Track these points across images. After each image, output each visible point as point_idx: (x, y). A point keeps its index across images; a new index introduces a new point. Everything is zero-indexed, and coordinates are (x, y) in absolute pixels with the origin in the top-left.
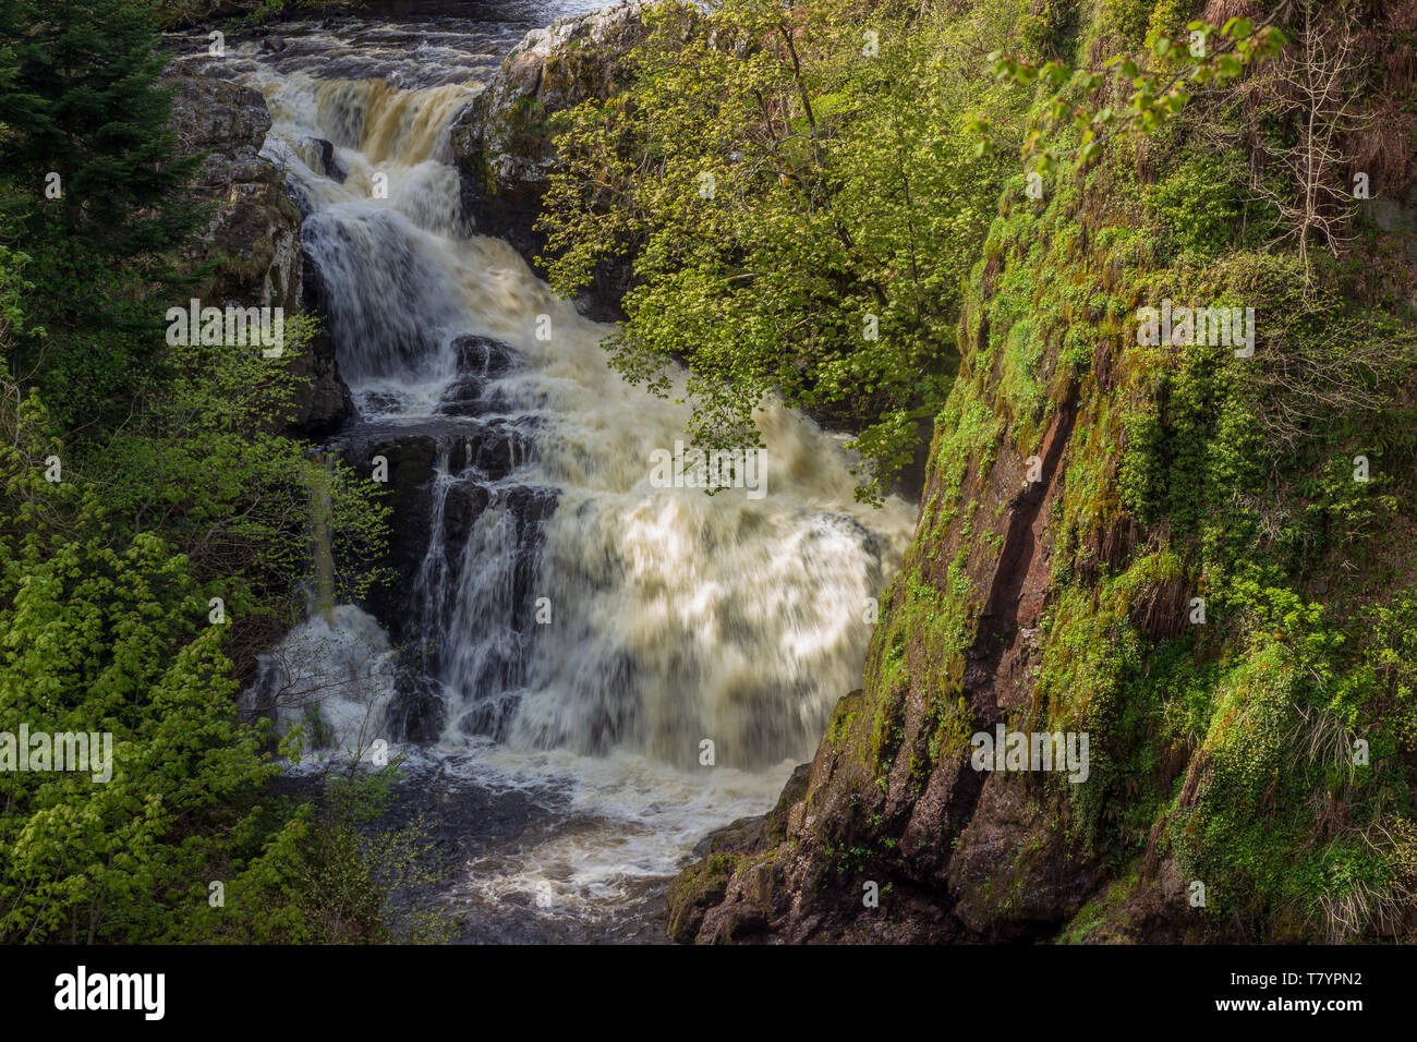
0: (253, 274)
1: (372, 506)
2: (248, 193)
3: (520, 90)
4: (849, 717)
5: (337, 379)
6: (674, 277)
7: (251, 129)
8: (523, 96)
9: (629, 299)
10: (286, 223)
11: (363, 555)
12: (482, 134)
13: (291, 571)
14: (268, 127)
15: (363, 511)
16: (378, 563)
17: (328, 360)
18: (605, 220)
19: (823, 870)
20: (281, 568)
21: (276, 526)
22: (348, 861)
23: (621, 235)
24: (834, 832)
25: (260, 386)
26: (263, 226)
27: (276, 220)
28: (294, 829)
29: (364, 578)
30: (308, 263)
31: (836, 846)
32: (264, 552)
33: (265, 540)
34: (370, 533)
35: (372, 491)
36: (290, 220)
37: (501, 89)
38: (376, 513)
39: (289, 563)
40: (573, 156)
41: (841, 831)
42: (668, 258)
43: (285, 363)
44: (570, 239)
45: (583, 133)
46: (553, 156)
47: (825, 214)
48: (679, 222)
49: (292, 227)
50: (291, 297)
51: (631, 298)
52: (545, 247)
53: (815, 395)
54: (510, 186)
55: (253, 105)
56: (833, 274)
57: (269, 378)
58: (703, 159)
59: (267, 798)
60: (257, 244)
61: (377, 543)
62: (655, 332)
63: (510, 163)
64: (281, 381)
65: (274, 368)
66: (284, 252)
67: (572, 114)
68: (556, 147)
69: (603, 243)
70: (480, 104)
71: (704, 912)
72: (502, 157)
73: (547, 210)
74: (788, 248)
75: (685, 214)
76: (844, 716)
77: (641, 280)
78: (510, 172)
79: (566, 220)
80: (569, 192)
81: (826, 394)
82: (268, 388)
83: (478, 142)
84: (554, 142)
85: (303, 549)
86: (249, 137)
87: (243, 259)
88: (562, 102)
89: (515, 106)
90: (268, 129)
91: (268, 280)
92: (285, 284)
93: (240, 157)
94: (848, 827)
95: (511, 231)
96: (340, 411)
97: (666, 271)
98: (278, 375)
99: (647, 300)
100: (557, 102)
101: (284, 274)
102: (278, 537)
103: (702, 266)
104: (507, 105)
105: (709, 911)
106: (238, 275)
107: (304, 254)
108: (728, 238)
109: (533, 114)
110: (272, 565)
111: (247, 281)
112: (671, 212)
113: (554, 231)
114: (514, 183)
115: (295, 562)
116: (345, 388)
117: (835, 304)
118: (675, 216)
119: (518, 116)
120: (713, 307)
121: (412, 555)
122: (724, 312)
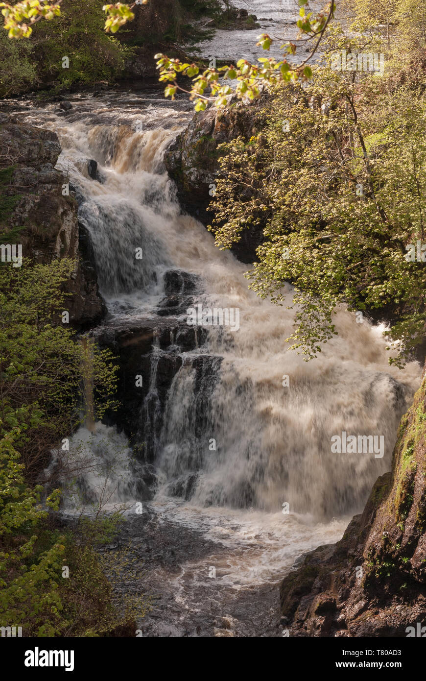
0: (50, 235)
1: (107, 365)
2: (48, 190)
3: (202, 132)
4: (383, 488)
5: (98, 295)
6: (285, 237)
7: (50, 154)
8: (204, 135)
9: (260, 250)
10: (69, 206)
11: (102, 394)
12: (181, 156)
13: (60, 402)
14: (60, 152)
15: (103, 368)
16: (111, 397)
17: (93, 284)
18: (248, 205)
19: (367, 575)
20: (55, 401)
21: (53, 377)
22: (89, 567)
23: (257, 213)
24: (374, 553)
25: (45, 298)
26: (56, 209)
27: (63, 205)
28: (58, 548)
29: (103, 407)
30: (82, 230)
31: (374, 562)
32: (46, 391)
33: (46, 385)
34: (107, 381)
35: (108, 357)
36: (71, 204)
37: (192, 131)
38: (110, 369)
39: (60, 398)
40: (230, 169)
41: (378, 553)
42: (284, 226)
43: (58, 285)
44: (228, 216)
45: (234, 156)
46: (219, 168)
47: (372, 202)
48: (289, 206)
49: (72, 209)
50: (72, 249)
51: (261, 249)
52: (214, 220)
53: (366, 304)
54: (197, 186)
55: (52, 140)
56: (376, 236)
57: (49, 293)
58: (302, 171)
59: (47, 531)
60: (53, 219)
61: (111, 386)
62: (274, 268)
63: (196, 173)
64: (56, 295)
65: (51, 288)
66: (68, 223)
67: (229, 145)
68: (220, 164)
69: (246, 218)
70: (180, 139)
71: (300, 598)
72: (192, 170)
73: (215, 199)
74: (351, 221)
75: (292, 202)
76: (381, 487)
77: (267, 239)
78: (197, 178)
79: (225, 205)
80: (227, 189)
81: (372, 304)
82: (49, 299)
83: (179, 161)
84: (219, 161)
85: (68, 390)
86: (49, 158)
87: (45, 227)
88: (226, 138)
89: (199, 140)
90: (59, 154)
91: (59, 239)
92: (68, 241)
93: (43, 170)
94: (381, 550)
95: (197, 211)
96: (99, 313)
97: (281, 234)
98: (54, 292)
99: (270, 250)
100: (223, 138)
101: (68, 236)
102: (53, 383)
103: (302, 231)
104: (195, 140)
105: (303, 598)
106: (41, 236)
107: (79, 224)
108: (316, 215)
109: (210, 145)
110: (50, 399)
111: (47, 239)
112: (284, 201)
113: (219, 211)
114: (199, 184)
115: (63, 398)
116: (102, 300)
117: (378, 253)
118: (286, 203)
119: (201, 147)
120: (308, 255)
121: (139, 394)
122: (313, 257)
